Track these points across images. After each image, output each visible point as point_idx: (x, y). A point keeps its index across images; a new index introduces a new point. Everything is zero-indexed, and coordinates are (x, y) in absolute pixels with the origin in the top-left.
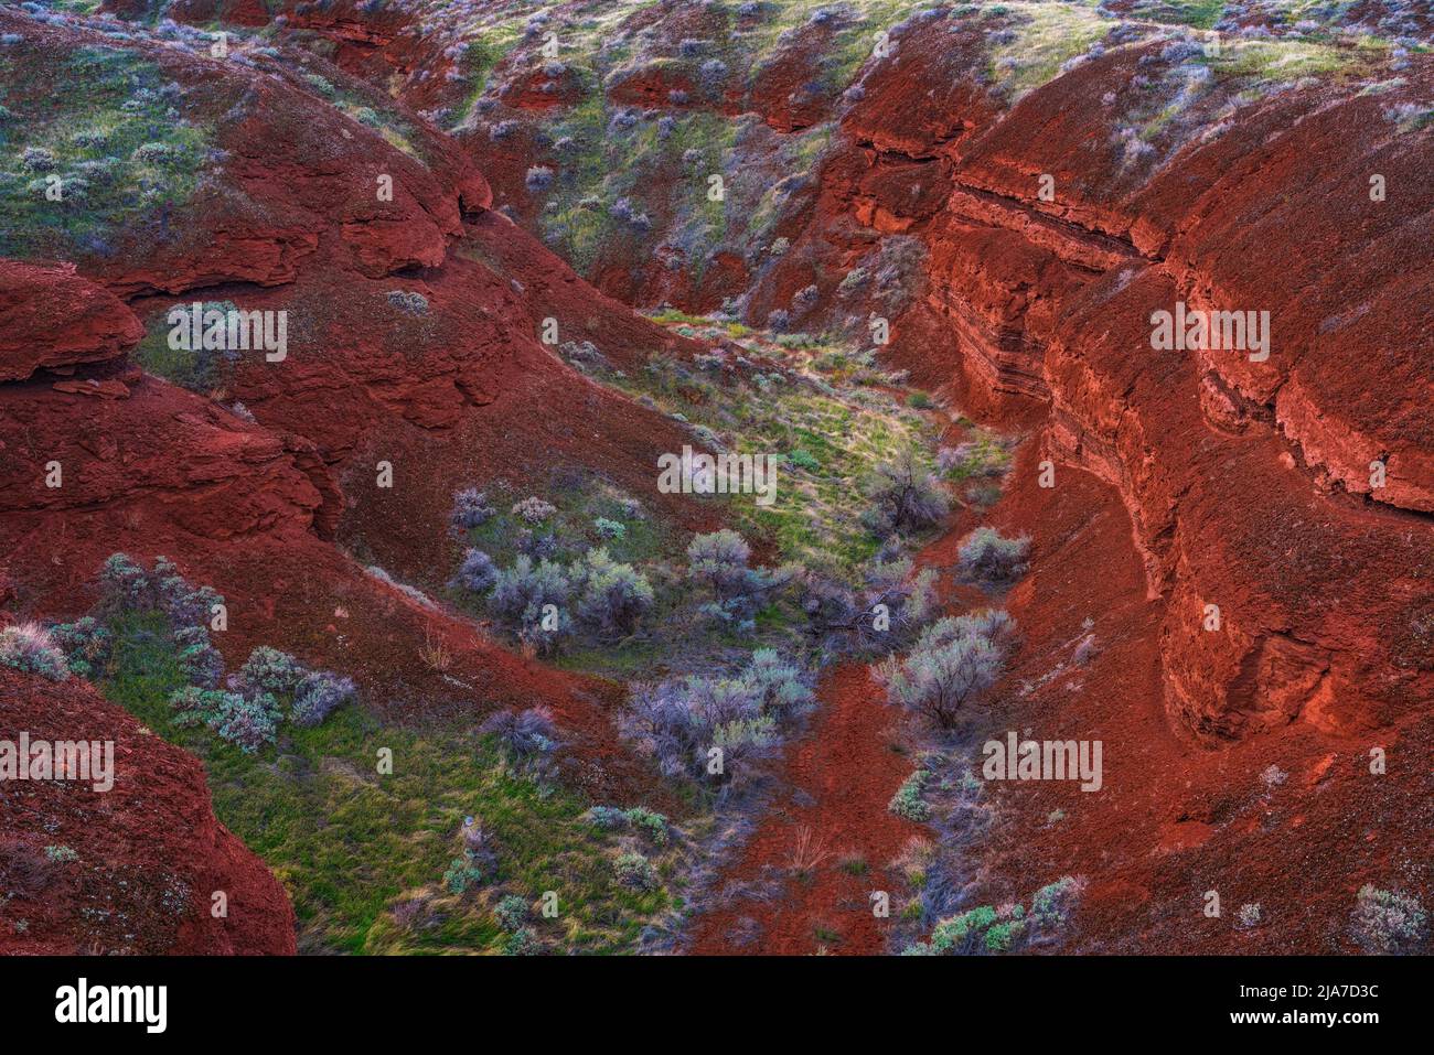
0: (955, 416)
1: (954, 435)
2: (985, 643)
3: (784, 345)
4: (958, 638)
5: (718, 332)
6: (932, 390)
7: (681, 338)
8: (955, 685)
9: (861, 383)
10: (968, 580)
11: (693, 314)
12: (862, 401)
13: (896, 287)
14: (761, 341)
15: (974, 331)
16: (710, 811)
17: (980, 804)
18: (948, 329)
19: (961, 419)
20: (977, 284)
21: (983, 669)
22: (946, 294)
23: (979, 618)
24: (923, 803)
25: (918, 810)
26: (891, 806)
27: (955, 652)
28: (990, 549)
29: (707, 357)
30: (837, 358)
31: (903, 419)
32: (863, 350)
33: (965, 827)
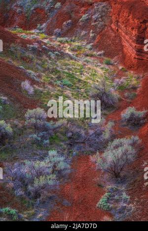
0: (120, 68)
1: (120, 75)
2: (130, 147)
3: (59, 41)
4: (121, 146)
5: (36, 36)
6: (112, 58)
7: (22, 39)
8: (120, 163)
9: (87, 56)
10: (125, 126)
11: (27, 30)
12: (87, 62)
13: (100, 21)
14: (51, 40)
15: (127, 37)
16: (33, 208)
17: (128, 204)
18: (118, 36)
19: (123, 68)
20: (128, 20)
21: (130, 157)
22: (117, 24)
23: (128, 139)
24: (109, 204)
25: (107, 207)
26: (97, 205)
27: (120, 151)
28: (132, 114)
29: (31, 46)
30: (79, 46)
31: (102, 68)
32: (88, 44)
33: (123, 212)
